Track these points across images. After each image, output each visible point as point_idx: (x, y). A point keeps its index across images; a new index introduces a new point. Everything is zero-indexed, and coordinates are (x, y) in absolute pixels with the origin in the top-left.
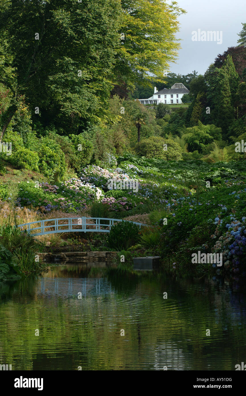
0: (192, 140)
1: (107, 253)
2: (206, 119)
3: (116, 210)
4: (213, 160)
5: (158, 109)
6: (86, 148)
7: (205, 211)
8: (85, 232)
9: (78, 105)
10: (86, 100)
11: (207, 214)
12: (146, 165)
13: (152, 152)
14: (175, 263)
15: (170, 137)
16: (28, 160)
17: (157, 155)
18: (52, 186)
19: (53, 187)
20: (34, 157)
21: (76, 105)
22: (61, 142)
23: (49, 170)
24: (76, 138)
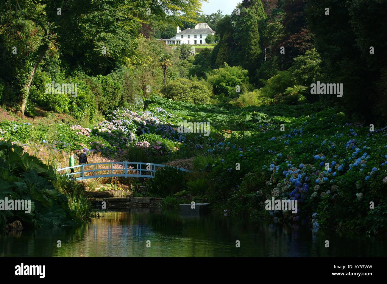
0: (218, 82)
1: (151, 200)
2: (233, 60)
3: (150, 154)
4: (243, 104)
5: (181, 49)
6: (114, 89)
7: (255, 157)
8: (126, 177)
9: (112, 45)
10: (120, 39)
11: (258, 160)
12: (175, 108)
13: (179, 95)
14: (226, 210)
15: (195, 78)
16: (58, 102)
17: (184, 97)
18: (84, 129)
19: (86, 130)
20: (64, 98)
21: (110, 45)
22: (91, 82)
23: (79, 112)
24: (104, 79)
